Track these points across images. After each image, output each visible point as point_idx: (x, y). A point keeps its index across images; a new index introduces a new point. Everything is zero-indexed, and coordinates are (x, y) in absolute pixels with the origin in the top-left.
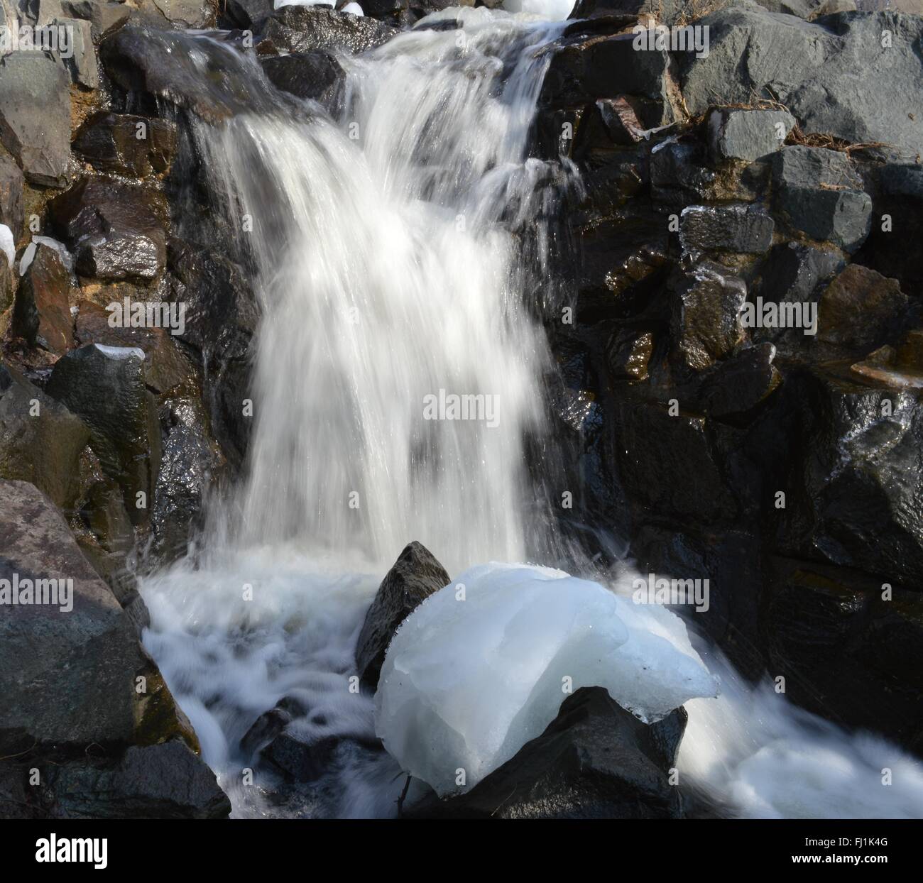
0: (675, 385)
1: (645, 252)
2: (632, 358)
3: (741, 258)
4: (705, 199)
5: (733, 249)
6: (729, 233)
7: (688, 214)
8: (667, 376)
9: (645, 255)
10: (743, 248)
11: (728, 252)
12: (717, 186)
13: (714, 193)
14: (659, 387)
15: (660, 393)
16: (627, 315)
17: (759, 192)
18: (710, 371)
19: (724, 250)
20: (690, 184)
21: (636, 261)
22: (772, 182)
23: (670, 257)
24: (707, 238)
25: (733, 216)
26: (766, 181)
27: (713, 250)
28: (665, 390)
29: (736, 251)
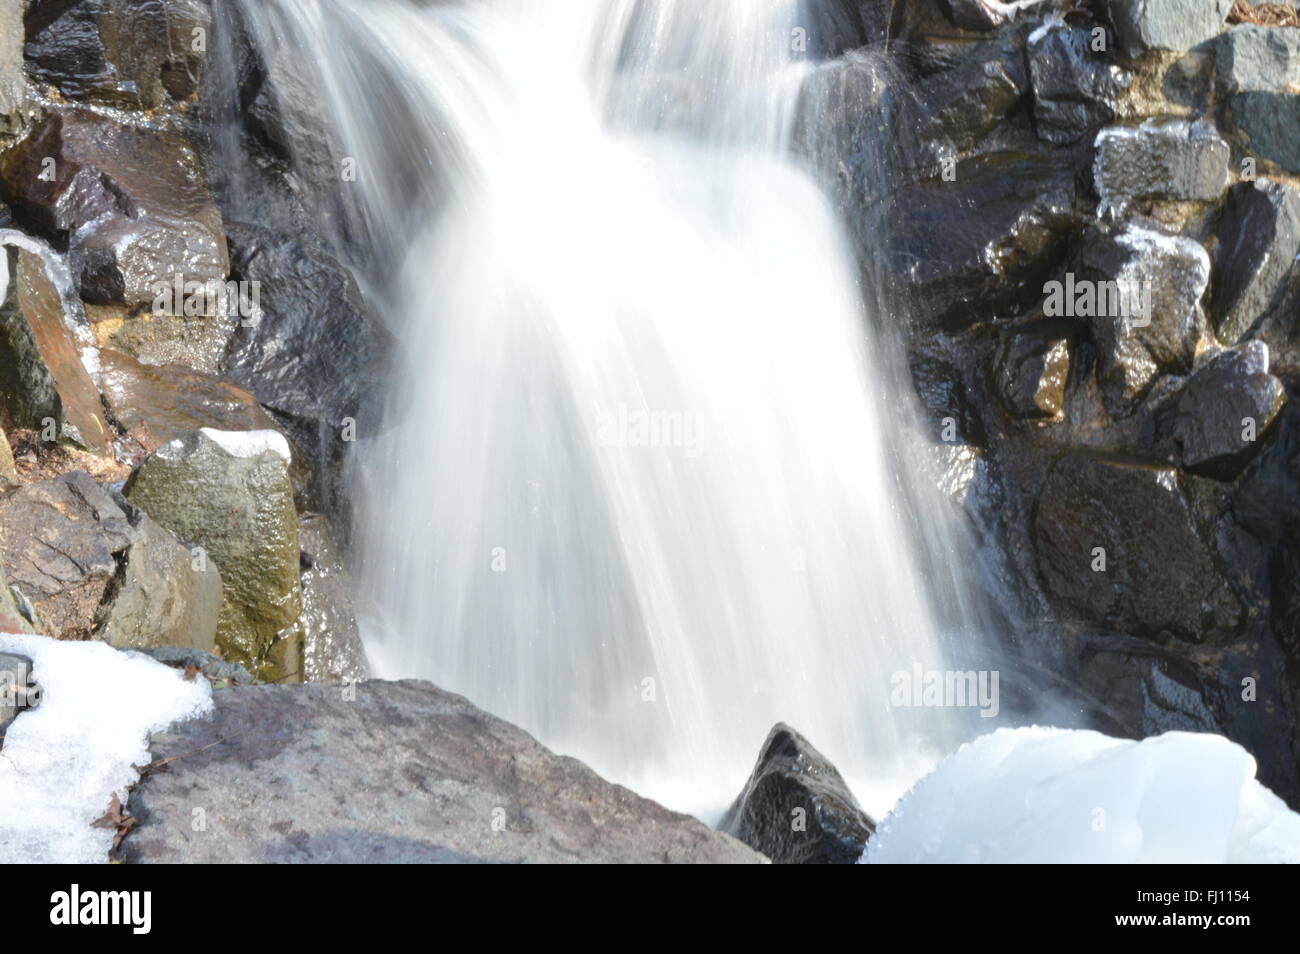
0: (1110, 420)
1: (1042, 207)
2: (1043, 383)
3: (1184, 208)
4: (1120, 116)
5: (1173, 194)
6: (1166, 170)
7: (1106, 142)
8: (1097, 407)
9: (1043, 213)
10: (1187, 192)
11: (1166, 199)
12: (1135, 95)
13: (1131, 107)
14: (1085, 427)
15: (1087, 435)
16: (1015, 312)
17: (1198, 102)
18: (1163, 394)
19: (1159, 197)
20: (1096, 92)
21: (1030, 223)
22: (1216, 83)
23: (1079, 214)
24: (1136, 180)
25: (1169, 143)
26: (1207, 82)
27: (1144, 199)
28: (1096, 431)
29: (1178, 199)
